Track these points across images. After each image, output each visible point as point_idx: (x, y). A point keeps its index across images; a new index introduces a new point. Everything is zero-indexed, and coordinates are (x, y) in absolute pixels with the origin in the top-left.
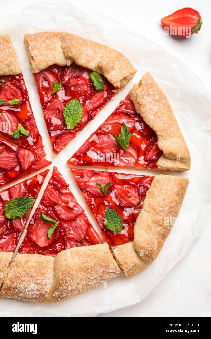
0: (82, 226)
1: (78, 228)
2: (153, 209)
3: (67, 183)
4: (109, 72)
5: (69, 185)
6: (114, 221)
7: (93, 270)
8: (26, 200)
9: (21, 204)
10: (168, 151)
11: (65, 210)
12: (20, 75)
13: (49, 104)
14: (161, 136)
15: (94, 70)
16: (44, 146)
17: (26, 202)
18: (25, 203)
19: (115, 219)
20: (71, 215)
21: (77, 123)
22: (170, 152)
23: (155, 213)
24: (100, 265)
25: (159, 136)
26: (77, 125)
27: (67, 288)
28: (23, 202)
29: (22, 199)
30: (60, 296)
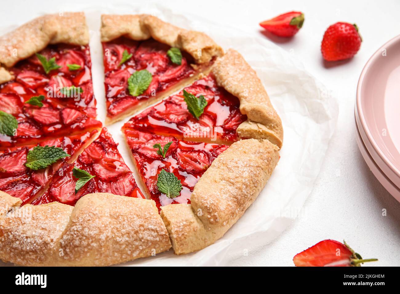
0: (125, 186)
1: (118, 189)
2: (223, 164)
3: (116, 143)
4: (189, 43)
5: (118, 144)
6: (169, 184)
7: (125, 219)
8: (58, 153)
9: (50, 156)
10: (251, 107)
11: (106, 168)
12: (87, 46)
13: (113, 72)
14: (244, 98)
15: (173, 45)
16: (96, 109)
17: (57, 154)
18: (55, 156)
19: (172, 183)
20: (112, 175)
21: (142, 90)
22: (253, 107)
23: (226, 168)
24: (137, 216)
25: (242, 98)
26: (142, 93)
27: (83, 229)
28: (53, 153)
29: (53, 150)
30: (69, 243)
